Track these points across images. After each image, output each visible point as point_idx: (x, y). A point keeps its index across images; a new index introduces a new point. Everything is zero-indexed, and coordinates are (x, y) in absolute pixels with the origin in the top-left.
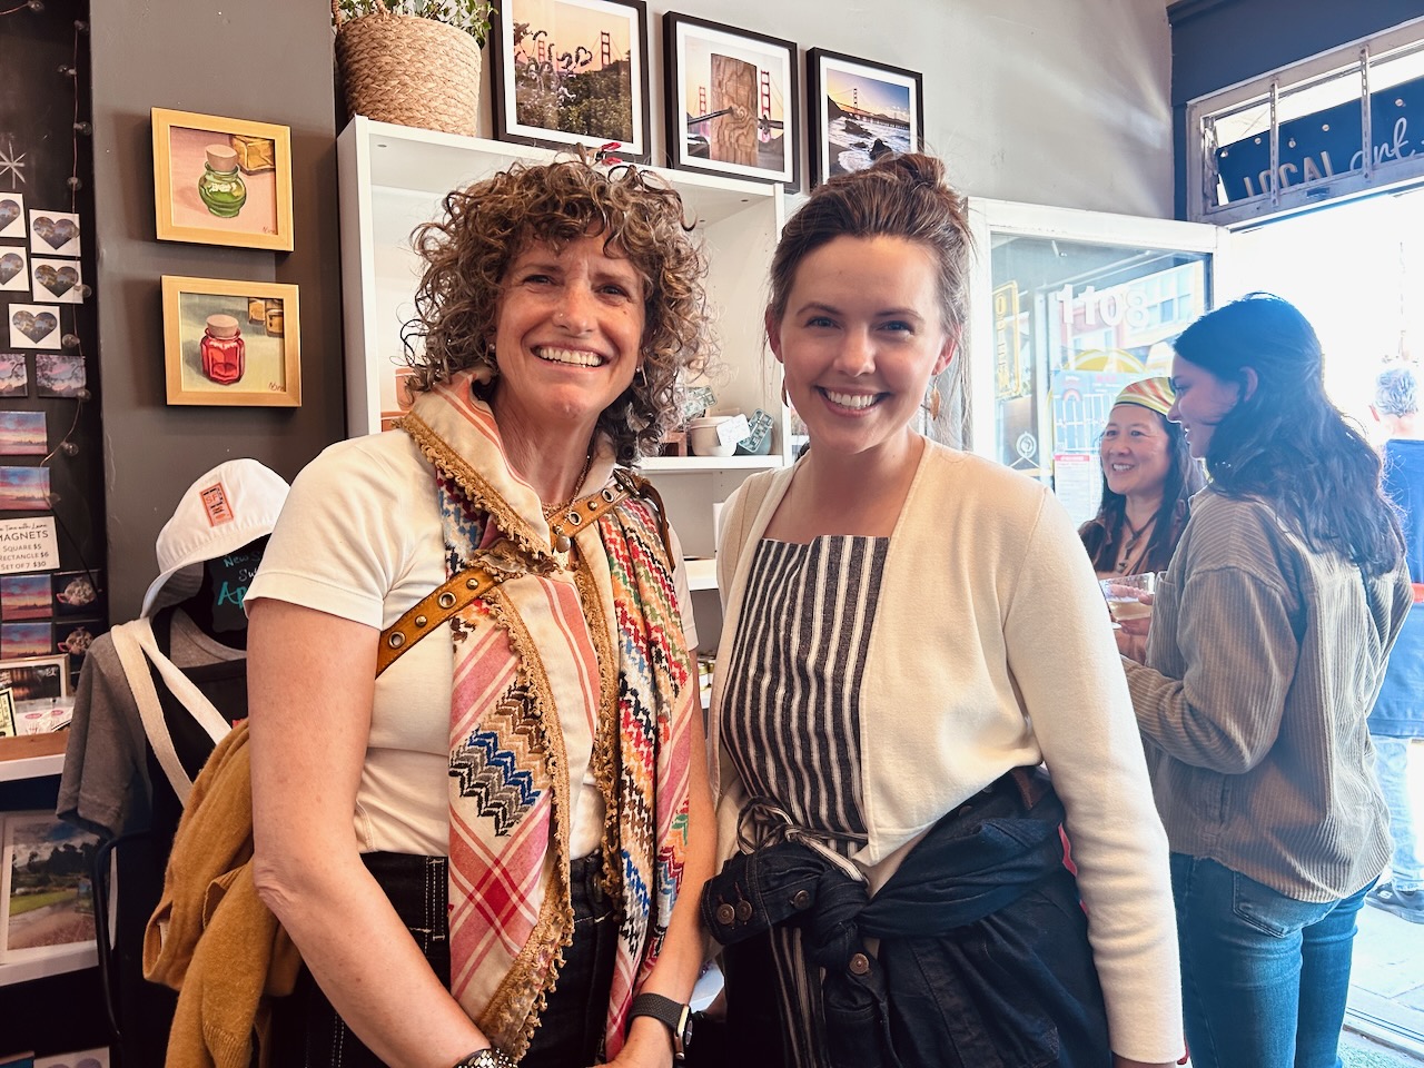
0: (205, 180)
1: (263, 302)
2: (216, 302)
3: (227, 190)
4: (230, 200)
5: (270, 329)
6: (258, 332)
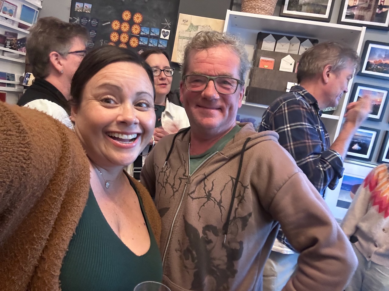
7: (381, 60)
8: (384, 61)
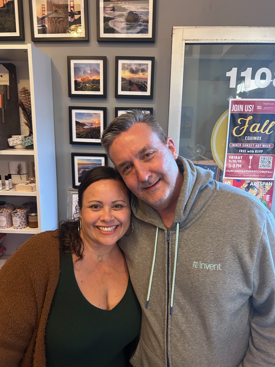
7: (88, 77)
8: (91, 77)
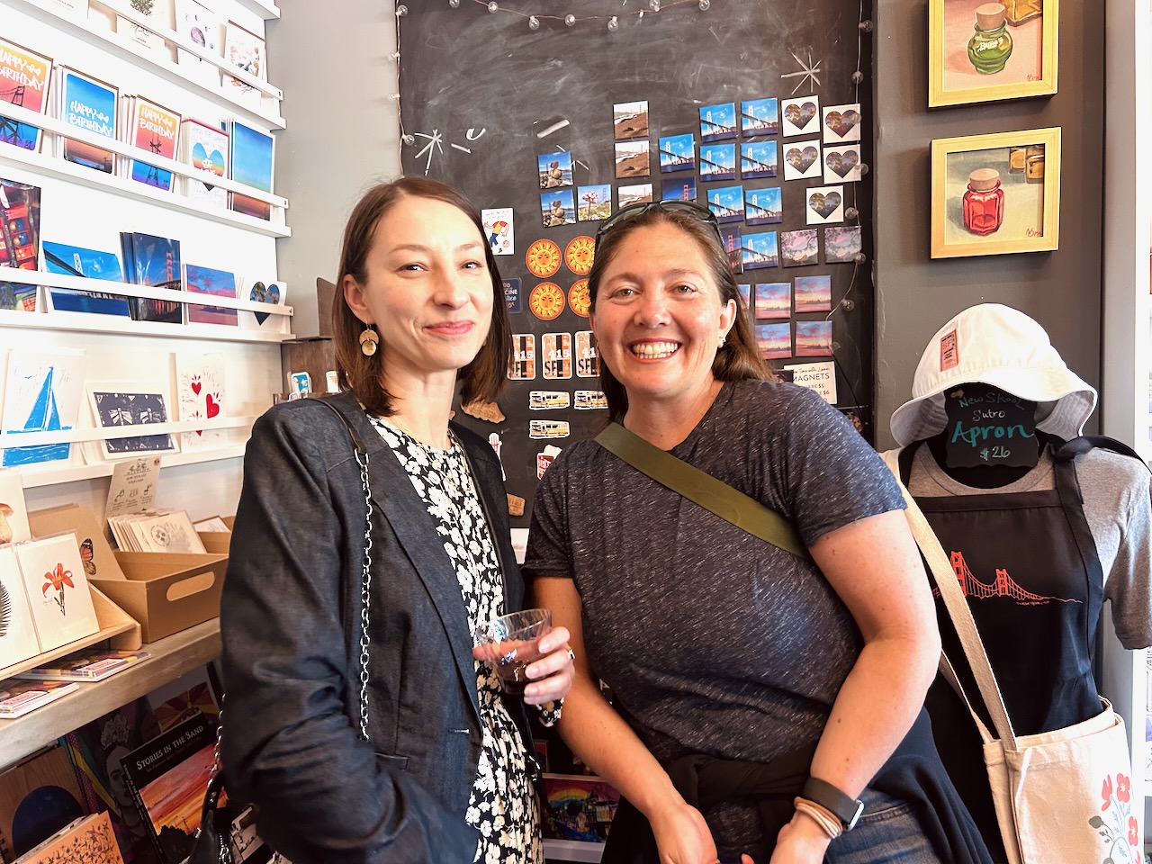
0: (974, 41)
1: (1024, 150)
2: (979, 157)
3: (994, 46)
4: (996, 55)
5: (1031, 176)
6: (1018, 181)
